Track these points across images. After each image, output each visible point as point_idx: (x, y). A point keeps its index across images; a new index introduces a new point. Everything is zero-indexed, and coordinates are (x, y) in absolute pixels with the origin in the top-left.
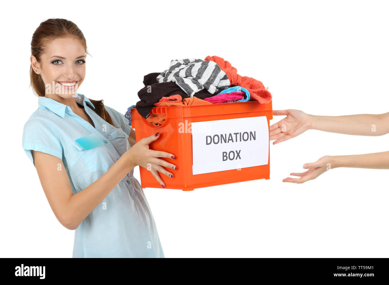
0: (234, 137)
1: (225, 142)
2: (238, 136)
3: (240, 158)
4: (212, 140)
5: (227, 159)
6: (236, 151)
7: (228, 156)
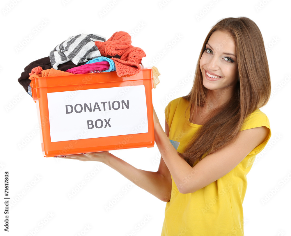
0: (101, 106)
1: (90, 110)
2: (107, 105)
3: (110, 126)
4: (74, 109)
5: (93, 127)
6: (105, 120)
7: (94, 124)
